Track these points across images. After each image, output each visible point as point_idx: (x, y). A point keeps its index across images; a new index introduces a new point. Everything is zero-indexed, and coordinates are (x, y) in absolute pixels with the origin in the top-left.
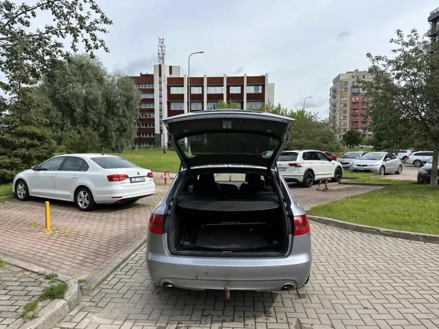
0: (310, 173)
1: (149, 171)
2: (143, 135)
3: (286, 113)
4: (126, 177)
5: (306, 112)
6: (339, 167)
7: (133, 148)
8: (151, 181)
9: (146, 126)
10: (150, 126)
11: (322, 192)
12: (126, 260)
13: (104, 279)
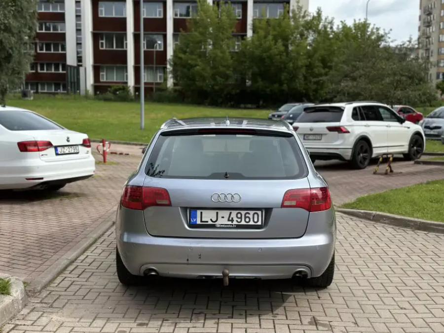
0: (364, 143)
1: (85, 136)
2: (42, 69)
3: (331, 28)
4: (49, 144)
5: (371, 27)
6: (418, 134)
7: (25, 95)
8: (87, 152)
9: (48, 48)
10: (56, 49)
11: (382, 177)
12: (73, 262)
13: (51, 281)
